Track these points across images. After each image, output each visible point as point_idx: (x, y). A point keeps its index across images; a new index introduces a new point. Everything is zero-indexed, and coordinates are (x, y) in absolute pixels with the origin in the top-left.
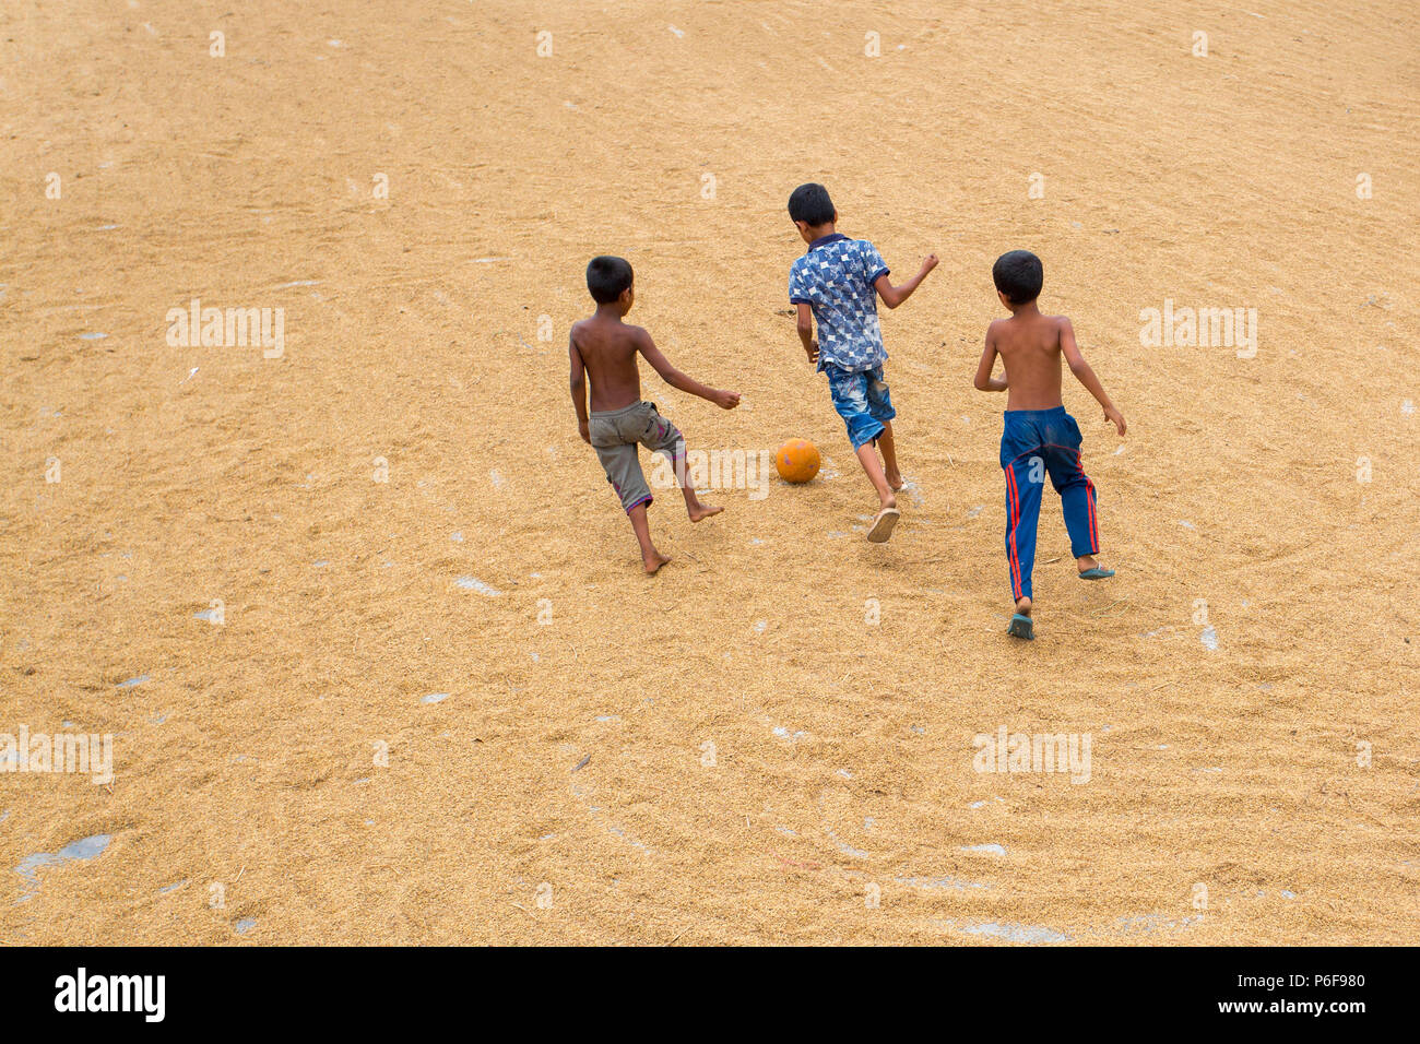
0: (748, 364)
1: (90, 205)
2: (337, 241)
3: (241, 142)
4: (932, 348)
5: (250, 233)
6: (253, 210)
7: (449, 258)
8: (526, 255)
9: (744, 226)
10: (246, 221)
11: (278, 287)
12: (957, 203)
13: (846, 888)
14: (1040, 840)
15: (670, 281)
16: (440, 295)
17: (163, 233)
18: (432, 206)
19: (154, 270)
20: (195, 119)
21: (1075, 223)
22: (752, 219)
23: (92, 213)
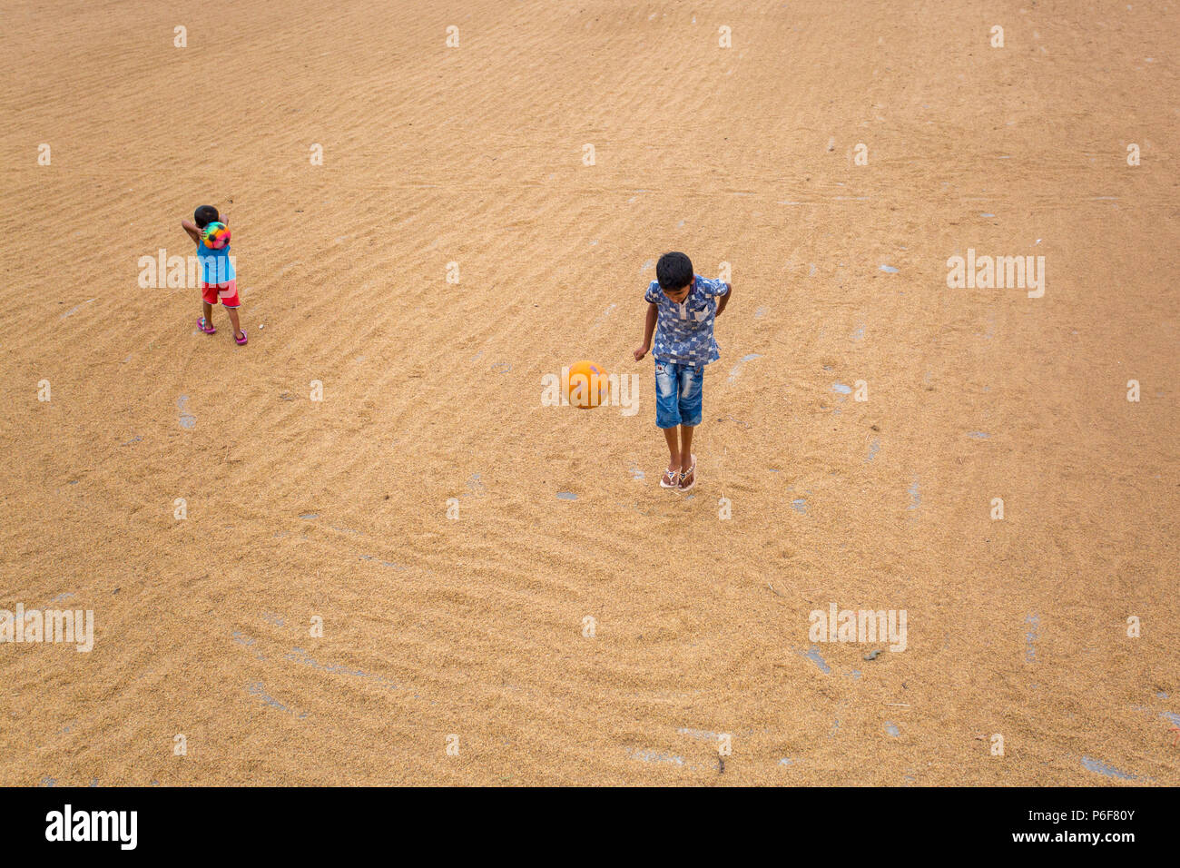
1: (998, 144)
3: (1086, 115)
5: (1083, 167)
6: (1087, 154)
10: (1081, 160)
11: (1093, 199)
17: (1034, 163)
19: (1025, 182)
20: (1061, 100)
23: (999, 149)
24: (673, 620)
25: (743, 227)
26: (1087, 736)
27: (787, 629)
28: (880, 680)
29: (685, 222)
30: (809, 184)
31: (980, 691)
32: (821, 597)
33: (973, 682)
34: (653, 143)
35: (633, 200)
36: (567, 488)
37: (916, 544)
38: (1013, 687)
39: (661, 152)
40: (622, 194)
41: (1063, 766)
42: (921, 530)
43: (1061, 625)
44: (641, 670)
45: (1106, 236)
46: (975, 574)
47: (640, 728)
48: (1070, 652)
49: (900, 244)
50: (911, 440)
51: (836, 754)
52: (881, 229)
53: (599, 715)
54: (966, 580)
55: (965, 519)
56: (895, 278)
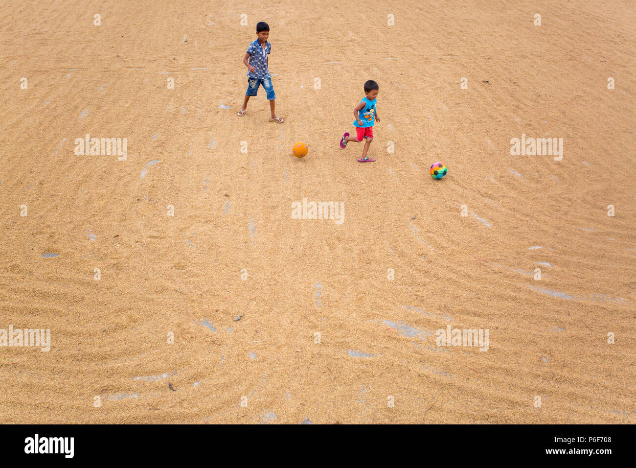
0: (472, 98)
1: (276, 35)
2: (345, 50)
3: (319, 18)
4: (535, 97)
5: (320, 46)
6: (322, 39)
7: (378, 57)
8: (402, 58)
9: (473, 53)
10: (319, 43)
11: (327, 63)
12: (546, 49)
13: (496, 269)
14: (566, 264)
15: (448, 69)
16: (375, 69)
17: (296, 45)
18: (374, 41)
19: (292, 56)
20: (306, 11)
21: (589, 57)
22: (475, 50)
23: (277, 38)
24: (124, 318)
25: (140, 88)
26: (349, 339)
27: (190, 311)
28: (244, 330)
29: (104, 87)
30: (175, 61)
31: (296, 327)
32: (207, 291)
33: (291, 322)
34: (77, 40)
35: (69, 75)
36: (48, 251)
37: (255, 255)
38: (312, 321)
39: (84, 45)
40: (61, 72)
41: (340, 357)
42: (257, 247)
43: (332, 286)
44: (108, 349)
45: (335, 82)
46: (287, 267)
47: (111, 382)
48: (338, 299)
49: (231, 93)
50: (247, 199)
51: (224, 374)
52: (218, 85)
53: (84, 380)
54: (283, 270)
55: (279, 238)
56: (229, 112)
